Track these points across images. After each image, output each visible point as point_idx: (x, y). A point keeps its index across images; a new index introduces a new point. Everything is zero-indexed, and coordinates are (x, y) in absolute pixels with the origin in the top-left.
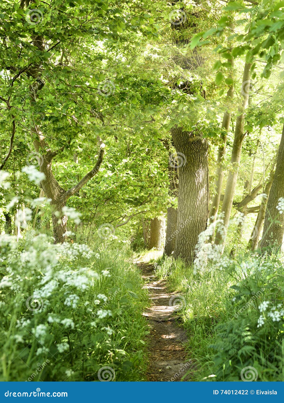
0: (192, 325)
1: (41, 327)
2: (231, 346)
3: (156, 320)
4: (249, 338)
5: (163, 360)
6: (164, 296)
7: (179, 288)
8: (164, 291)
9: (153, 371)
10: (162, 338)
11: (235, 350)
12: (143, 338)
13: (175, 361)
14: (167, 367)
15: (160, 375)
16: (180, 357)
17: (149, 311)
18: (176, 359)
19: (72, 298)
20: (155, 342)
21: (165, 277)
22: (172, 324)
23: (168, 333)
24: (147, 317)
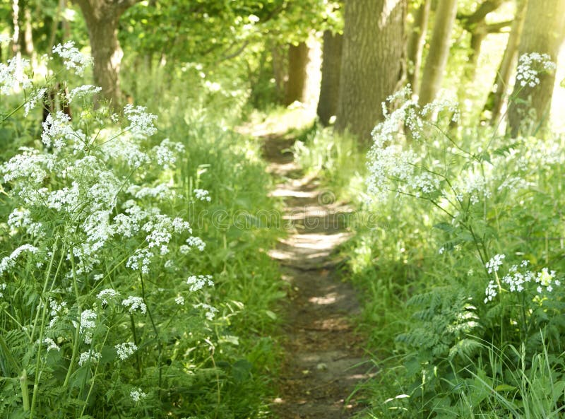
0: (368, 278)
1: (87, 314)
2: (437, 338)
3: (299, 266)
4: (472, 324)
5: (311, 352)
6: (315, 211)
7: (345, 196)
8: (313, 201)
9: (291, 374)
10: (311, 304)
11: (446, 347)
12: (272, 305)
13: (335, 354)
14: (320, 366)
15: (304, 383)
16: (344, 344)
17: (285, 248)
18: (338, 348)
19: (141, 256)
20: (296, 312)
22: (330, 275)
23: (322, 295)
24: (280, 260)
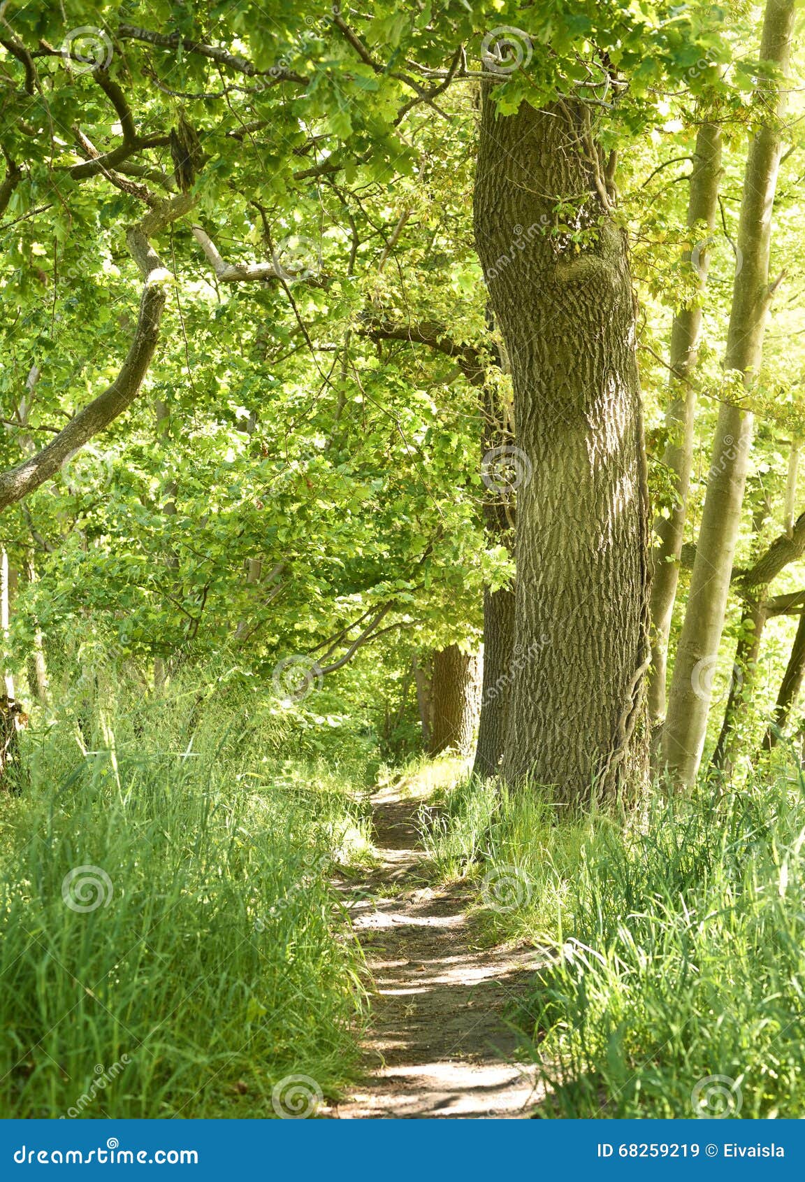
21: (466, 870)
